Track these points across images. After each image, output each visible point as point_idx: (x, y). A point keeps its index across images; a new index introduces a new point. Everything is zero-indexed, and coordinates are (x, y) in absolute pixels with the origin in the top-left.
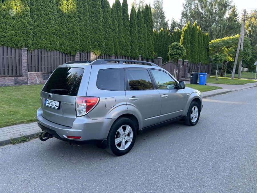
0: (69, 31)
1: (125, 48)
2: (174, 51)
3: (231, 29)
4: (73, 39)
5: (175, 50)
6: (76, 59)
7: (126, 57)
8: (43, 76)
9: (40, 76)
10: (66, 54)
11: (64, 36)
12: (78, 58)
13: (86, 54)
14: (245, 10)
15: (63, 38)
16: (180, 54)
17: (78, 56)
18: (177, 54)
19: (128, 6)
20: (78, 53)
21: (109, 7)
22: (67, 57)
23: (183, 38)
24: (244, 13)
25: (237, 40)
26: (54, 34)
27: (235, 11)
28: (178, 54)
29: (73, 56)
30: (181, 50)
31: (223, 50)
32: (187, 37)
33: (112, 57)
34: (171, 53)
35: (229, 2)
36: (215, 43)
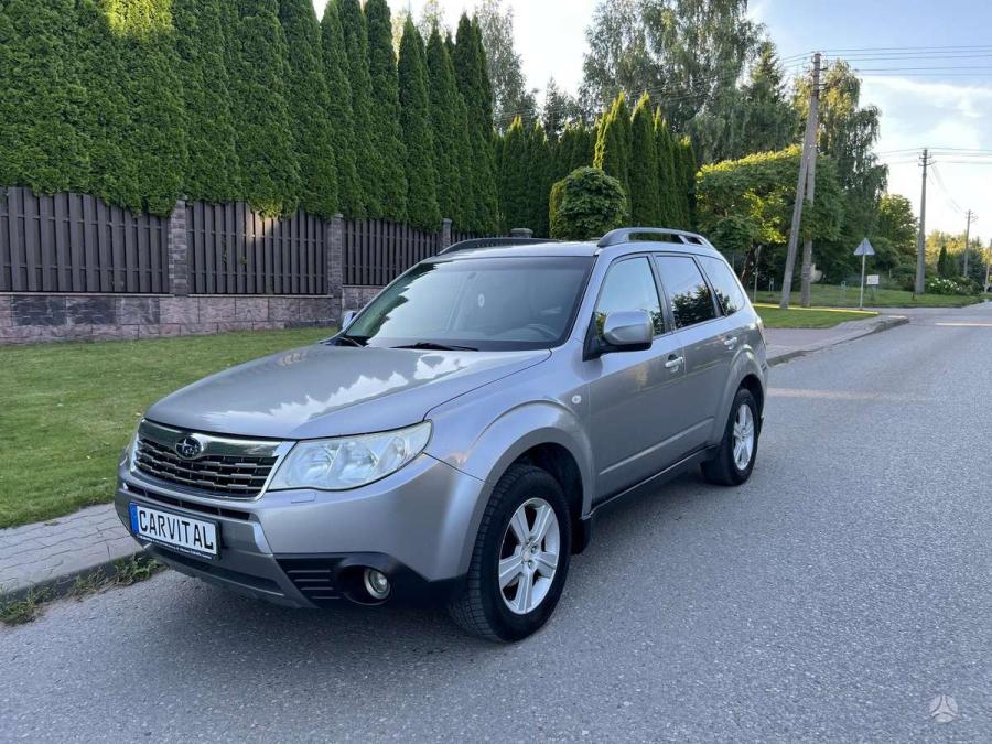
0: (138, 109)
1: (384, 188)
2: (584, 202)
3: (764, 126)
4: (155, 145)
5: (586, 197)
6: (174, 231)
7: (389, 223)
8: (15, 308)
9: (5, 309)
10: (128, 207)
11: (115, 128)
12: (181, 227)
13: (218, 209)
14: (818, 55)
15: (108, 136)
16: (605, 211)
17: (180, 217)
18: (594, 214)
19: (390, 14)
20: (179, 207)
21: (311, 13)
22: (129, 225)
23: (601, 154)
24: (812, 66)
25: (792, 164)
26: (67, 120)
27: (773, 65)
28: (599, 211)
29: (159, 218)
30: (608, 196)
31: (748, 203)
32: (619, 150)
33: (330, 223)
34: (571, 209)
35: (754, 29)
36: (717, 176)
